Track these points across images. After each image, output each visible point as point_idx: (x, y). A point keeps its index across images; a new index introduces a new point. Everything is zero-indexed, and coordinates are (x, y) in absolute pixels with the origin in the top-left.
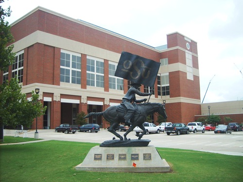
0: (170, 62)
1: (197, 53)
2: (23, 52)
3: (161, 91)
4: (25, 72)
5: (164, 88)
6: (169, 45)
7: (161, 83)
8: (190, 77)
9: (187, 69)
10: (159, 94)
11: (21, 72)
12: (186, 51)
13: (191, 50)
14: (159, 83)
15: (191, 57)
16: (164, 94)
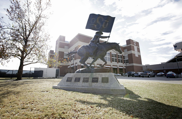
0: (128, 50)
1: (139, 47)
2: (74, 49)
3: (125, 62)
4: (75, 56)
5: (126, 60)
6: (127, 45)
7: (125, 58)
8: (137, 56)
9: (135, 52)
10: (124, 63)
11: (74, 56)
12: (134, 46)
13: (136, 46)
14: (124, 58)
15: (136, 48)
16: (127, 63)
